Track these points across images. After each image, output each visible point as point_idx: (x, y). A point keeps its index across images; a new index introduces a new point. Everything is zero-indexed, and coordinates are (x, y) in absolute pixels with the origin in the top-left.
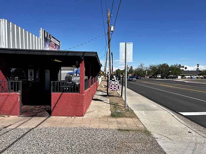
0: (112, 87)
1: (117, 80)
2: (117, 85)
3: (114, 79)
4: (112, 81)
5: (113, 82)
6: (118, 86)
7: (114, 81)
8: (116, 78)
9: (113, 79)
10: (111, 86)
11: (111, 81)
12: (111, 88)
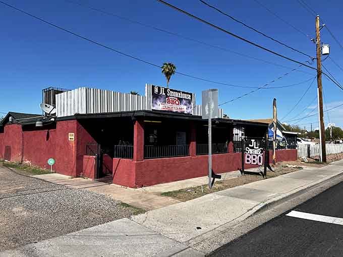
0: (249, 159)
1: (258, 147)
2: (257, 155)
3: (252, 146)
4: (249, 148)
5: (250, 150)
6: (260, 157)
7: (252, 148)
8: (256, 144)
9: (250, 145)
10: (248, 157)
11: (247, 149)
12: (248, 161)
